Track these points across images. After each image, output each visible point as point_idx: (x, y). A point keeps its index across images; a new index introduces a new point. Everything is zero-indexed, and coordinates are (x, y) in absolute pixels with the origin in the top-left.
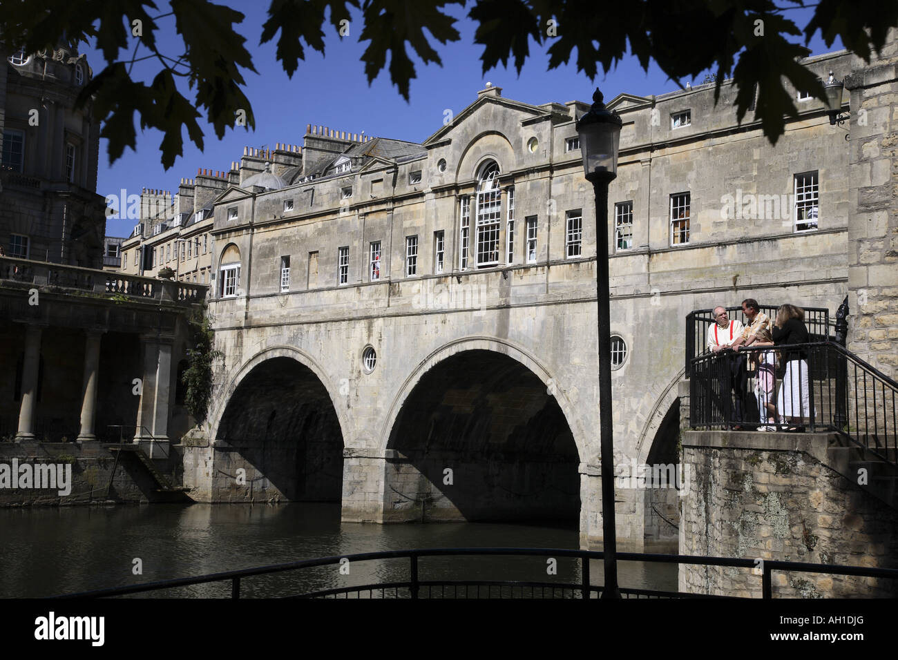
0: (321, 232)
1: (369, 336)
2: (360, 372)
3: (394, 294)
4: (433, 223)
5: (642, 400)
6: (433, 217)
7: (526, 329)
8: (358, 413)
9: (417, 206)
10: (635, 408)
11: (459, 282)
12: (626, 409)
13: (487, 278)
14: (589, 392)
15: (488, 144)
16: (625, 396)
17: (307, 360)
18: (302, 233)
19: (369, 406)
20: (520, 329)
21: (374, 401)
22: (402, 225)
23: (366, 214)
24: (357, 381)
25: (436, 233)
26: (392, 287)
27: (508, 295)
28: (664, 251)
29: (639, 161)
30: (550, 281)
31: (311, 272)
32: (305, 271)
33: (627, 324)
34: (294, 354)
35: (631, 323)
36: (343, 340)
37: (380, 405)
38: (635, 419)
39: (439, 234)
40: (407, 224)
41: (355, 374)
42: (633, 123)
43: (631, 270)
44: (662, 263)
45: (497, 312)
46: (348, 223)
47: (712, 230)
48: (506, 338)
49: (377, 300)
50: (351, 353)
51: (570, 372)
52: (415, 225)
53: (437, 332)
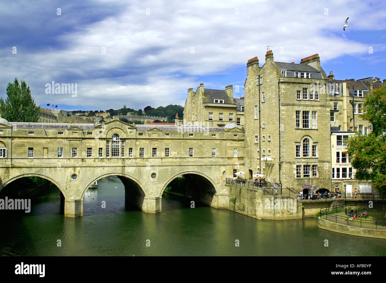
0: (48, 143)
1: (74, 172)
2: (71, 180)
3: (83, 161)
4: (99, 146)
6: (98, 144)
7: (130, 171)
8: (71, 191)
9: (92, 141)
11: (108, 160)
12: (157, 186)
13: (117, 160)
14: (148, 183)
15: (116, 130)
17: (46, 177)
18: (39, 142)
19: (75, 189)
20: (128, 171)
21: (78, 187)
22: (85, 145)
23: (70, 140)
24: (70, 183)
25: (99, 148)
26: (83, 160)
27: (124, 164)
28: (164, 158)
29: (158, 141)
30: (137, 161)
31: (44, 153)
32: (42, 153)
34: (39, 175)
35: (158, 171)
36: (63, 172)
37: (80, 188)
38: (159, 188)
39: (101, 149)
40: (87, 145)
41: (69, 181)
42: (157, 133)
43: (157, 161)
44: (164, 160)
45: (121, 167)
46: (62, 141)
47: (174, 155)
48: (124, 173)
49: (78, 163)
50: (67, 176)
51: (143, 180)
52: (91, 145)
53: (101, 171)
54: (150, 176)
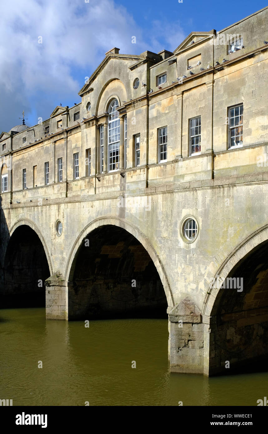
0: (37, 155)
1: (59, 215)
2: (55, 234)
3: (69, 189)
4: (85, 144)
5: (208, 268)
6: (85, 140)
7: (135, 212)
8: (56, 259)
9: (78, 134)
10: (203, 273)
11: (99, 181)
12: (197, 273)
13: (114, 177)
14: (173, 258)
15: (112, 88)
16: (197, 263)
17: (34, 227)
18: (30, 155)
19: (60, 256)
20: (131, 212)
21: (62, 253)
22: (72, 146)
23: (55, 142)
24: (54, 240)
26: (68, 185)
27: (124, 189)
28: (223, 153)
29: (205, 84)
30: (149, 178)
31: (35, 177)
32: (32, 177)
33: (197, 209)
35: (200, 209)
36: (48, 216)
37: (64, 255)
38: (203, 281)
39: (88, 151)
40: (74, 146)
41: (54, 236)
42: (200, 54)
43: (200, 169)
44: (222, 162)
46: (48, 147)
47: (261, 133)
48: (124, 217)
49: (61, 193)
50: (51, 223)
51: (161, 243)
52: (78, 146)
53: (89, 213)
54: (179, 229)
